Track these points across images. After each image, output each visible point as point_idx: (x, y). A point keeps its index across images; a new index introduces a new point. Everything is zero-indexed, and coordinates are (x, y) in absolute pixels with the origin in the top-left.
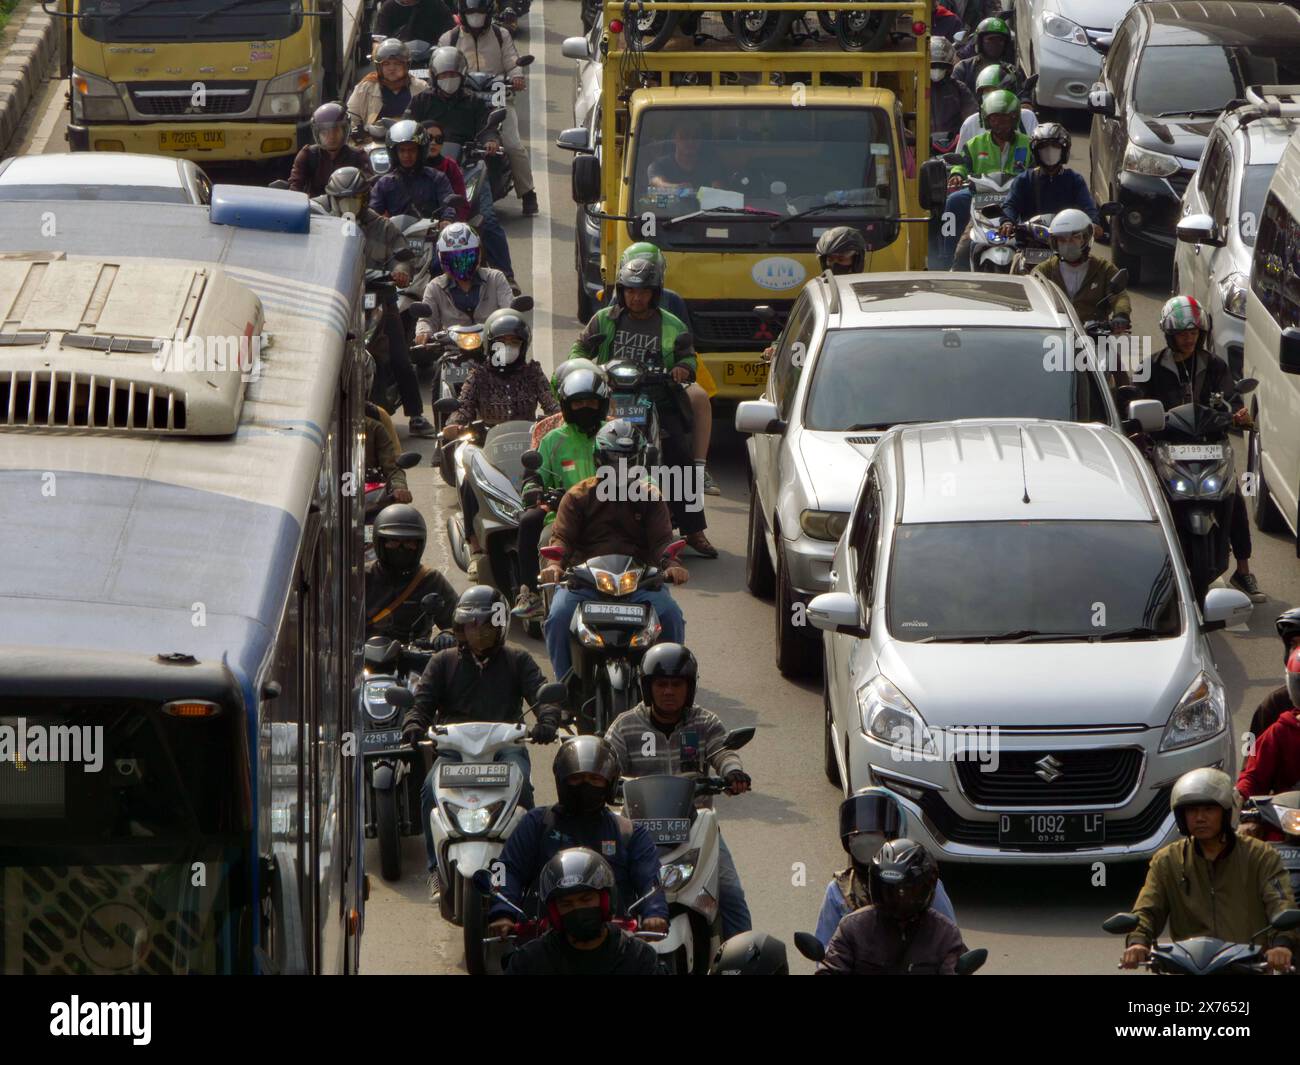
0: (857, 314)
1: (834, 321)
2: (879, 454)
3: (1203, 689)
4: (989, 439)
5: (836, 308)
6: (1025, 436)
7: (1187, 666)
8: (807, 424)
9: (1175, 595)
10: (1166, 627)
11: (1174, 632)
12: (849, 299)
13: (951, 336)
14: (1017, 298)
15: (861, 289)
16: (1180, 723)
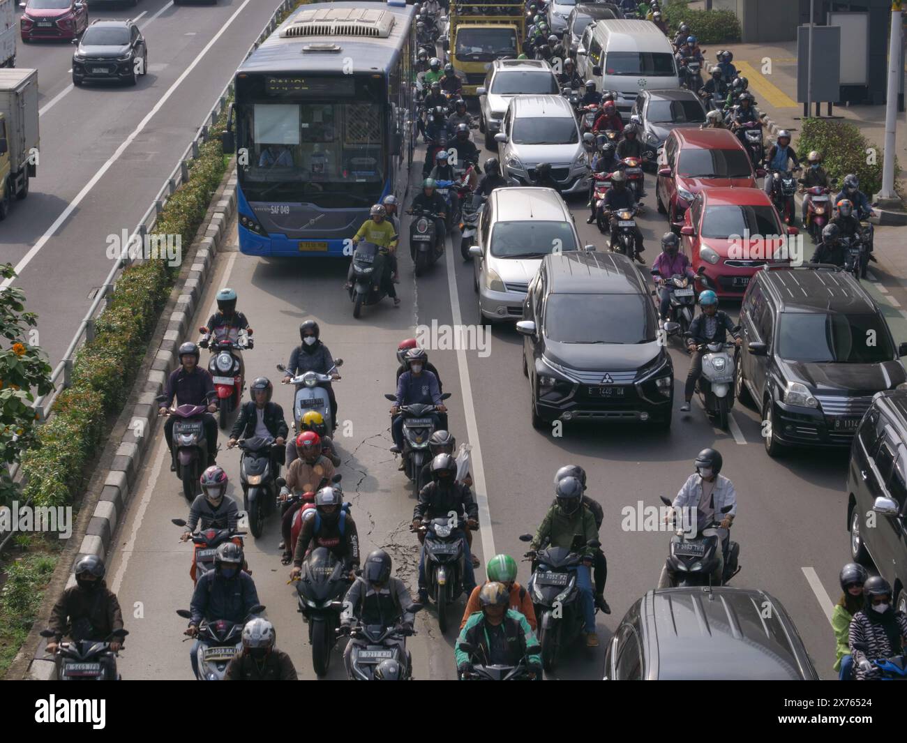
0: (503, 69)
1: (498, 70)
2: (511, 102)
3: (583, 155)
4: (535, 99)
5: (499, 67)
6: (544, 99)
7: (579, 150)
8: (492, 92)
9: (577, 134)
10: (575, 142)
11: (577, 142)
12: (502, 66)
13: (524, 74)
14: (539, 65)
15: (505, 63)
16: (578, 163)
